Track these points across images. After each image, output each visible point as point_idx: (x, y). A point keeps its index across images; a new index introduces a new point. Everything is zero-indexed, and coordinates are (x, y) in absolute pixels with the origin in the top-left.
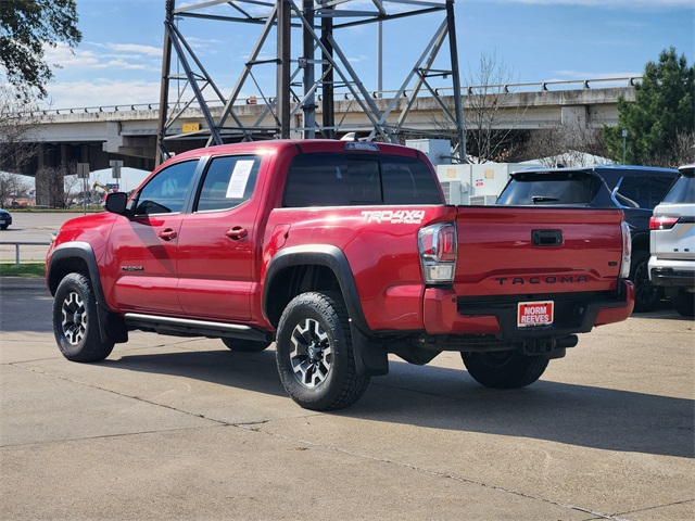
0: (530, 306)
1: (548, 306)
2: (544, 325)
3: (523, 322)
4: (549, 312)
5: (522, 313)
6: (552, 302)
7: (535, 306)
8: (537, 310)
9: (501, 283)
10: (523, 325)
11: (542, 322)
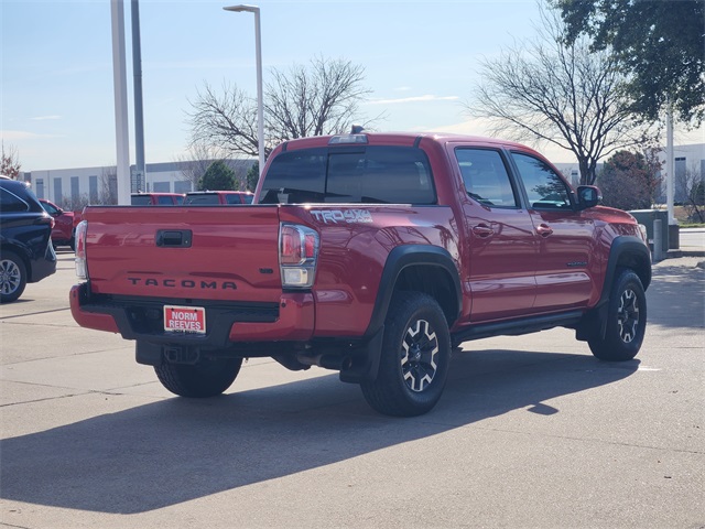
0: (179, 311)
1: (199, 313)
2: (195, 333)
3: (171, 326)
4: (200, 319)
5: (169, 317)
6: (203, 309)
7: (184, 311)
8: (186, 316)
9: (134, 283)
10: (171, 330)
11: (192, 329)
